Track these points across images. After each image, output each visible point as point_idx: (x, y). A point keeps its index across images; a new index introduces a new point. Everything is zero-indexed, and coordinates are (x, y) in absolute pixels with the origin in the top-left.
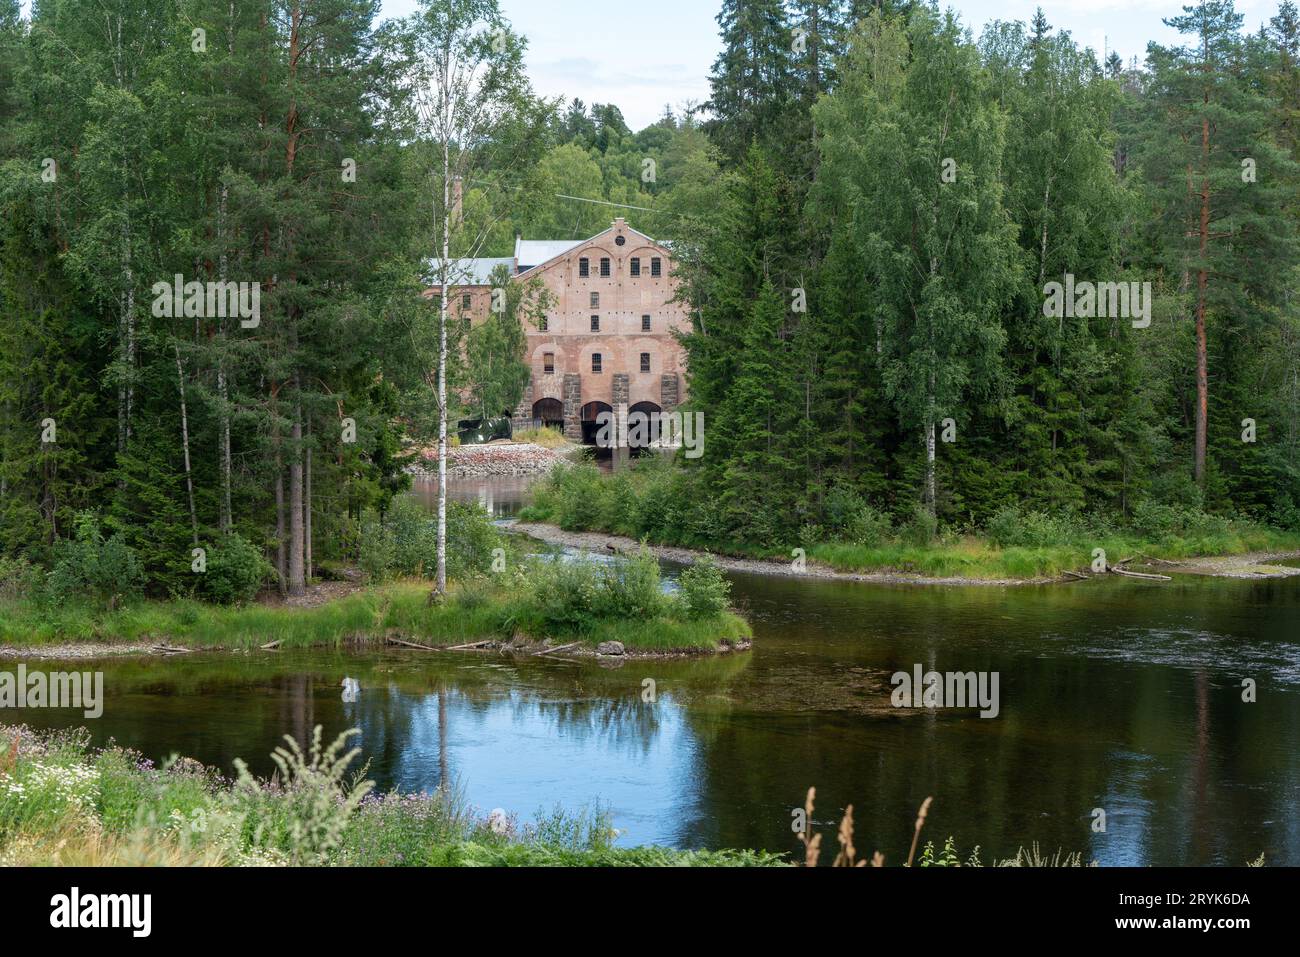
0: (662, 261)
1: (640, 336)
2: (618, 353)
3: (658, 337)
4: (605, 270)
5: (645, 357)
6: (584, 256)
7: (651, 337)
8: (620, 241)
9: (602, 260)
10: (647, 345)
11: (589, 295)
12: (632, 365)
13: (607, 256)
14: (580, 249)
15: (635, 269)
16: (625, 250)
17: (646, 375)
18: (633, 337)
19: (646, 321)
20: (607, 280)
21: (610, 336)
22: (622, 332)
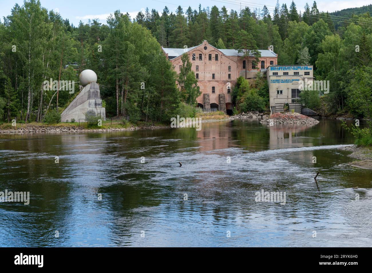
0: (219, 56)
1: (212, 81)
2: (205, 86)
3: (217, 81)
4: (201, 58)
5: (213, 88)
6: (194, 53)
7: (215, 81)
8: (205, 48)
9: (200, 54)
10: (214, 84)
11: (195, 67)
12: (209, 91)
13: (201, 53)
14: (193, 50)
15: (210, 58)
16: (207, 52)
17: (214, 94)
18: (210, 81)
19: (213, 75)
20: (201, 62)
21: (202, 81)
22: (206, 79)
